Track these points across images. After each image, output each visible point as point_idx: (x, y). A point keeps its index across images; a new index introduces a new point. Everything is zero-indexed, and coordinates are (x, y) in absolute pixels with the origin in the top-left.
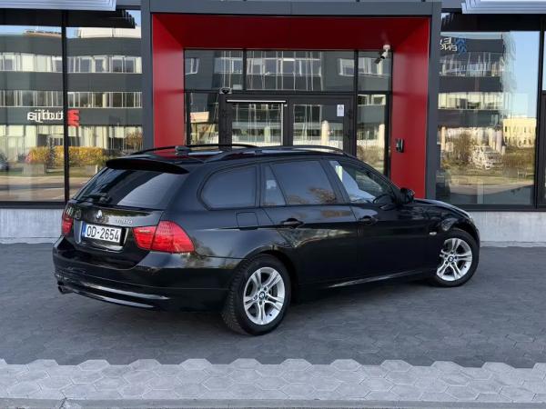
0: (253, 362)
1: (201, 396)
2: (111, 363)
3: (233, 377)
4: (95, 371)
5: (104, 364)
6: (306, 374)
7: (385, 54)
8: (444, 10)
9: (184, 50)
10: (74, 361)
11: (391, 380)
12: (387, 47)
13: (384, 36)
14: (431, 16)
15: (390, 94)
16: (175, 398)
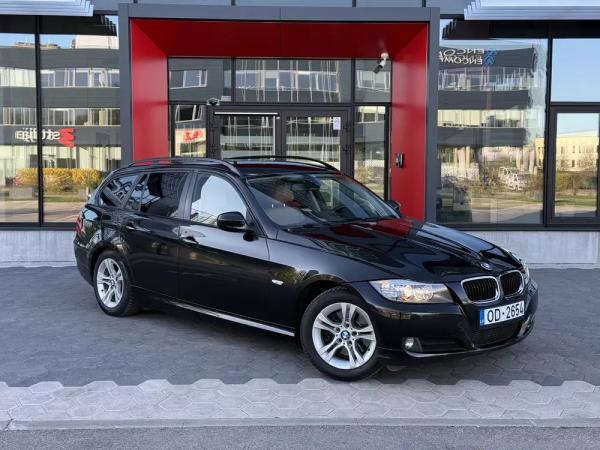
0: (217, 382)
1: (156, 416)
2: (64, 385)
3: (194, 397)
4: (47, 393)
5: (58, 385)
6: (269, 393)
7: (383, 63)
8: (444, 17)
9: (168, 58)
10: (26, 383)
11: (358, 398)
12: (385, 55)
13: (382, 44)
14: (429, 22)
15: (389, 106)
16: (128, 418)
